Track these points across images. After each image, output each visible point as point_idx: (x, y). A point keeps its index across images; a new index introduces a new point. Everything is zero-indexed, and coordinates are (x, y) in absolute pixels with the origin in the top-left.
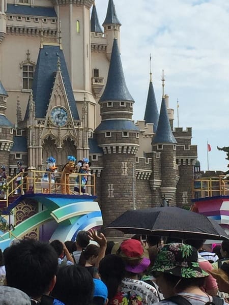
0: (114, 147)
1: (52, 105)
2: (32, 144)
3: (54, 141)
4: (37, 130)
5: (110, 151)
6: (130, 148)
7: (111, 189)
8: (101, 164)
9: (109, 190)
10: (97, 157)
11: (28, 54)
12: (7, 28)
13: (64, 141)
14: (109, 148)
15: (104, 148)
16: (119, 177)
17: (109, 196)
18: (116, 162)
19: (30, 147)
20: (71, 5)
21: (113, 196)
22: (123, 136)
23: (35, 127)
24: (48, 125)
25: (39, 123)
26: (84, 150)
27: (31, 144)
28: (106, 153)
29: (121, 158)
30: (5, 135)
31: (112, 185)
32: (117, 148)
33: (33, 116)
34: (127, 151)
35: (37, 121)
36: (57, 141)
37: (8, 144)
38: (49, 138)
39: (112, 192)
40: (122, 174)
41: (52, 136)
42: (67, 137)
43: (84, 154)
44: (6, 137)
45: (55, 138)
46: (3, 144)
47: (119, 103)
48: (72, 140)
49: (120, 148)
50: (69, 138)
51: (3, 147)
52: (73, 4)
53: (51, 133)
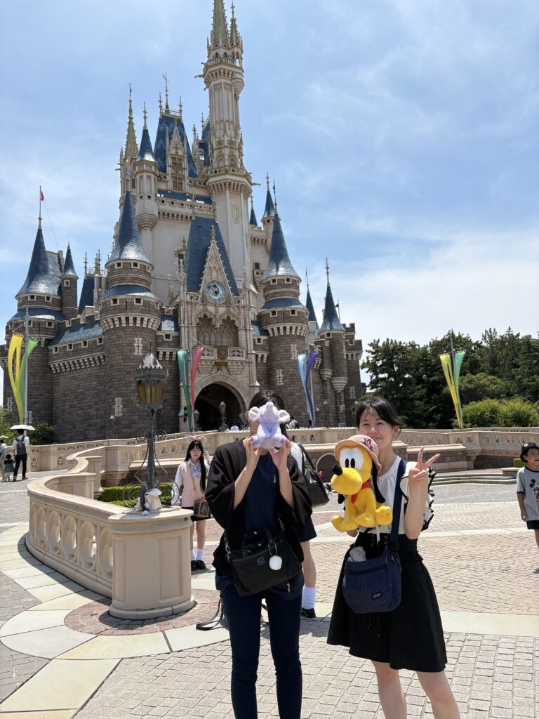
0: (281, 328)
1: (206, 278)
2: (184, 322)
3: (211, 320)
4: (189, 306)
5: (276, 332)
6: (300, 328)
7: (279, 375)
8: (267, 348)
9: (277, 376)
10: (262, 341)
12: (159, 213)
13: (223, 320)
14: (275, 329)
15: (270, 330)
16: (288, 361)
17: (278, 384)
18: (283, 344)
19: (182, 325)
20: (228, 192)
21: (282, 384)
22: (291, 315)
23: (187, 303)
24: (203, 301)
25: (191, 298)
26: (246, 330)
27: (182, 322)
28: (271, 336)
29: (289, 340)
30: (147, 308)
31: (281, 370)
32: (285, 328)
33: (184, 290)
34: (296, 332)
35: (188, 297)
36: (214, 320)
37: (152, 320)
38: (205, 316)
39: (281, 379)
40: (292, 358)
41: (208, 314)
42: (226, 316)
43: (246, 335)
44: (149, 312)
45: (212, 317)
46: (146, 319)
47: (284, 280)
48: (232, 319)
49: (288, 328)
50: (228, 318)
51: (145, 323)
52: (230, 190)
53: (207, 311)
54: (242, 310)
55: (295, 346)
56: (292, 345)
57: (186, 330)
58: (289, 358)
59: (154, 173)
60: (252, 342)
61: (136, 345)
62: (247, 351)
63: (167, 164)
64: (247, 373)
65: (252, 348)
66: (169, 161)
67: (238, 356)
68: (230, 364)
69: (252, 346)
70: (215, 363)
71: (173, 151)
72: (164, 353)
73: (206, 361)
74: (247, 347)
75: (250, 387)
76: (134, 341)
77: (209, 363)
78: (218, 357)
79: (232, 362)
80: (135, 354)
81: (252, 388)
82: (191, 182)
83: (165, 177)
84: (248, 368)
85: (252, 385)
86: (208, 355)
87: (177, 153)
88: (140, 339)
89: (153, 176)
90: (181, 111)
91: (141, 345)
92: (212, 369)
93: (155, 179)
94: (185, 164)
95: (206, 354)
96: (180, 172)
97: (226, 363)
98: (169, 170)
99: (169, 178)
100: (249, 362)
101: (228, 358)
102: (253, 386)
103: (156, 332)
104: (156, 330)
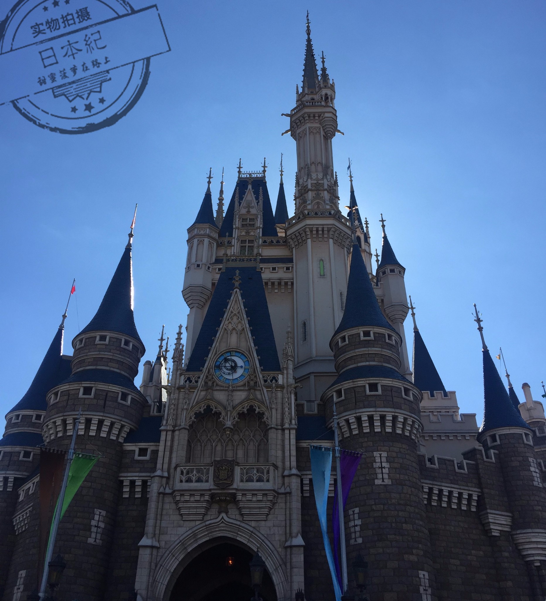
0: (353, 420)
1: (216, 347)
2: (167, 423)
3: (218, 414)
6: (390, 418)
7: (355, 521)
9: (351, 524)
13: (241, 414)
14: (343, 423)
16: (369, 489)
17: (352, 541)
19: (163, 427)
21: (360, 540)
22: (368, 393)
24: (206, 384)
25: (188, 380)
29: (370, 444)
31: (357, 510)
32: (359, 419)
33: (177, 369)
35: (183, 377)
36: (223, 414)
37: (107, 423)
38: (208, 409)
39: (358, 529)
40: (378, 482)
41: (213, 404)
42: (246, 406)
43: (283, 441)
44: (103, 408)
45: (220, 409)
46: (95, 422)
47: (359, 334)
48: (257, 410)
49: (365, 418)
50: (251, 409)
51: (94, 427)
52: (312, 238)
53: (213, 399)
54: (279, 394)
55: (384, 454)
56: (376, 454)
57: (169, 438)
58: (371, 483)
59: (209, 236)
60: (294, 453)
62: (284, 469)
63: (234, 226)
64: (282, 518)
65: (294, 464)
66: (237, 223)
67: (260, 480)
68: (239, 497)
69: (294, 459)
70: (212, 496)
71: (244, 211)
72: (133, 483)
73: (192, 492)
74: (283, 462)
75: (286, 548)
77: (197, 498)
78: (215, 484)
79: (245, 492)
81: (289, 550)
82: (265, 242)
83: (229, 242)
84: (283, 505)
85: (288, 544)
86: (199, 480)
87: (248, 212)
89: (206, 240)
90: (264, 171)
92: (207, 509)
93: (210, 243)
94: (259, 223)
95: (194, 479)
96: (252, 233)
97: (234, 496)
98: (236, 233)
99: (234, 242)
100: (285, 494)
101: (235, 486)
102: (291, 547)
103: (121, 445)
104: (121, 440)
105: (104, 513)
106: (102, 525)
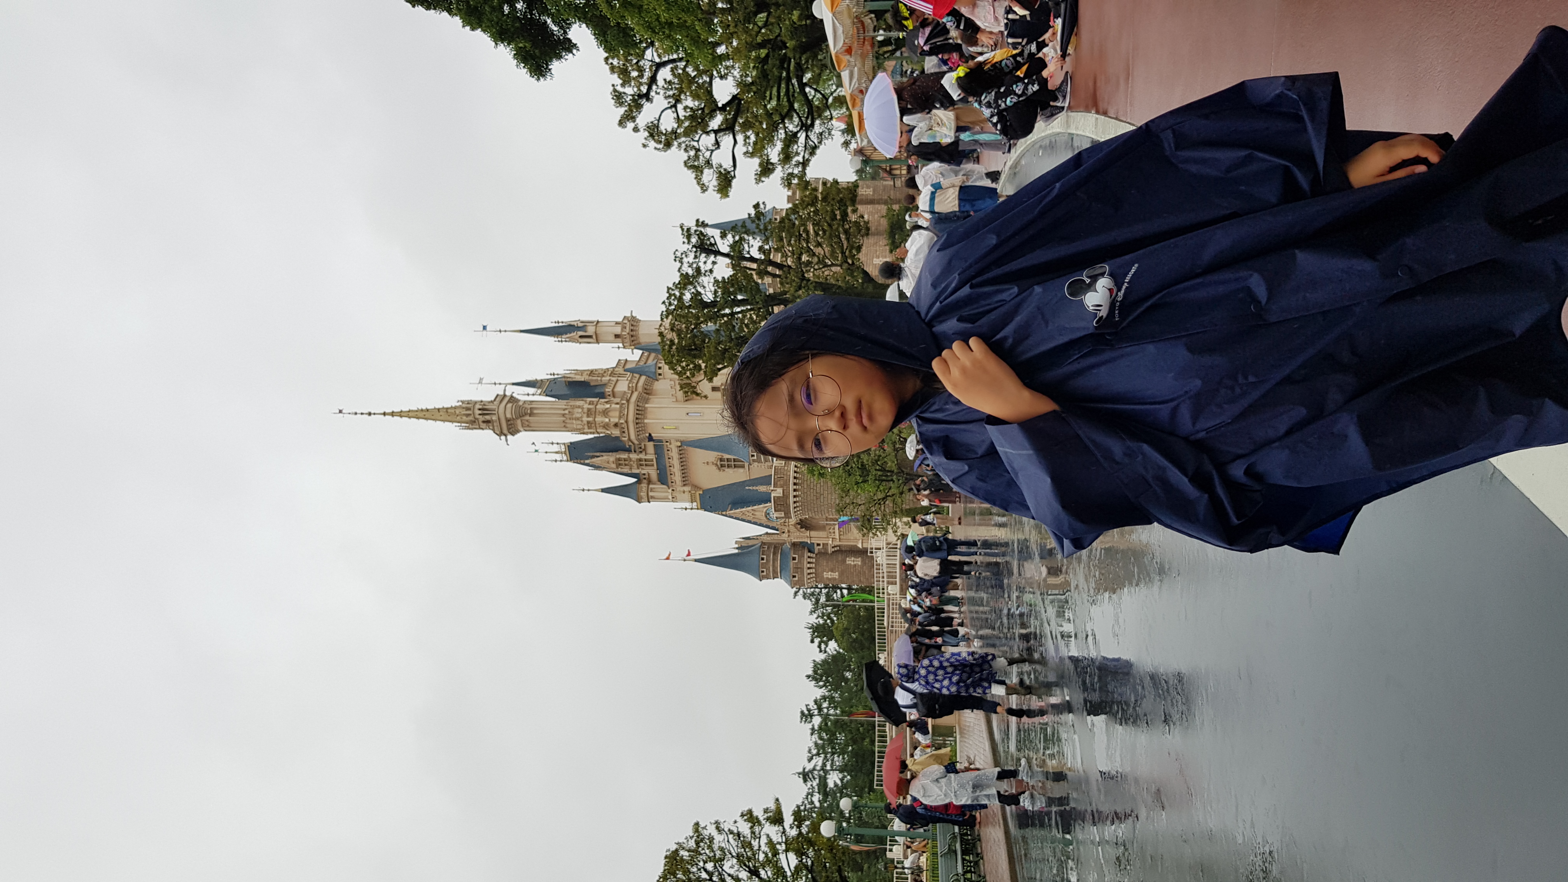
11: (708, 463)
12: (684, 485)
23: (789, 536)
30: (799, 570)
38: (798, 524)
46: (809, 571)
61: (830, 577)
66: (625, 469)
71: (614, 466)
73: (840, 531)
76: (827, 578)
80: (837, 577)
82: (641, 452)
83: (644, 474)
86: (834, 529)
87: (613, 462)
88: (825, 573)
90: (558, 444)
91: (830, 573)
94: (624, 456)
98: (635, 470)
99: (643, 472)
103: (816, 555)
104: (814, 556)
105: (848, 559)
106: (853, 559)
